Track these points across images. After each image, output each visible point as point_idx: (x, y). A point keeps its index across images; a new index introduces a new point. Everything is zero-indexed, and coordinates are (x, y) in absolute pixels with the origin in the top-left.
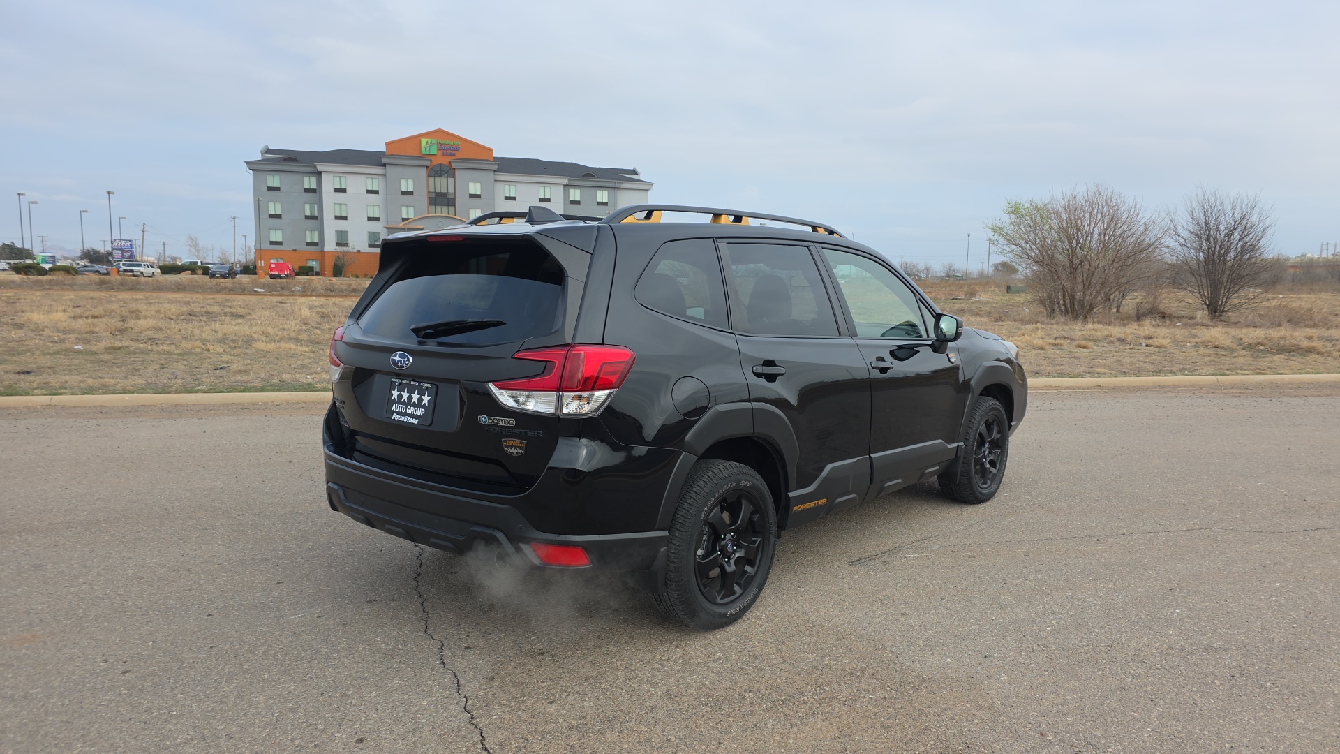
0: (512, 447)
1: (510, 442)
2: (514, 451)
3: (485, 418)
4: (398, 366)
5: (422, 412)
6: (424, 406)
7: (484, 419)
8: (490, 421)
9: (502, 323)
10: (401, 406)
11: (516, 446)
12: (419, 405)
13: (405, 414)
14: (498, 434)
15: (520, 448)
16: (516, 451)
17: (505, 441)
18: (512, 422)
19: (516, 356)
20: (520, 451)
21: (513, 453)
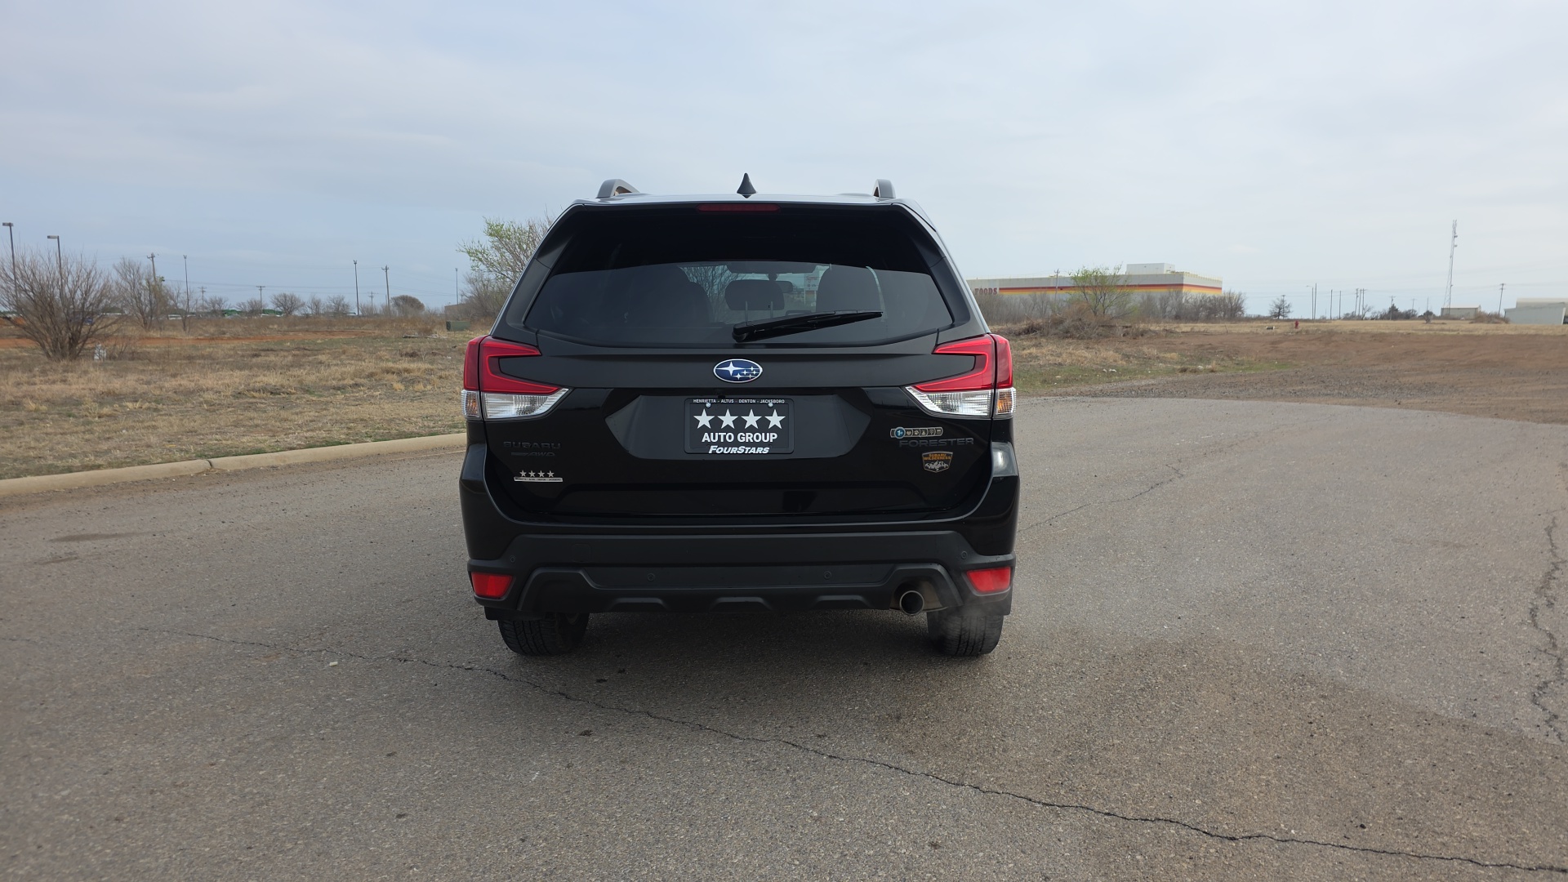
0: (935, 461)
1: (933, 455)
2: (936, 466)
3: (902, 430)
4: (736, 379)
5: (772, 437)
6: (775, 429)
7: (899, 432)
8: (909, 433)
9: (878, 315)
10: (722, 434)
11: (941, 460)
12: (763, 426)
13: (736, 444)
14: (914, 451)
15: (946, 461)
16: (939, 466)
17: (928, 456)
18: (940, 430)
19: (937, 352)
20: (945, 465)
21: (935, 470)
